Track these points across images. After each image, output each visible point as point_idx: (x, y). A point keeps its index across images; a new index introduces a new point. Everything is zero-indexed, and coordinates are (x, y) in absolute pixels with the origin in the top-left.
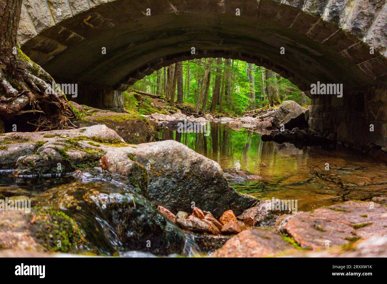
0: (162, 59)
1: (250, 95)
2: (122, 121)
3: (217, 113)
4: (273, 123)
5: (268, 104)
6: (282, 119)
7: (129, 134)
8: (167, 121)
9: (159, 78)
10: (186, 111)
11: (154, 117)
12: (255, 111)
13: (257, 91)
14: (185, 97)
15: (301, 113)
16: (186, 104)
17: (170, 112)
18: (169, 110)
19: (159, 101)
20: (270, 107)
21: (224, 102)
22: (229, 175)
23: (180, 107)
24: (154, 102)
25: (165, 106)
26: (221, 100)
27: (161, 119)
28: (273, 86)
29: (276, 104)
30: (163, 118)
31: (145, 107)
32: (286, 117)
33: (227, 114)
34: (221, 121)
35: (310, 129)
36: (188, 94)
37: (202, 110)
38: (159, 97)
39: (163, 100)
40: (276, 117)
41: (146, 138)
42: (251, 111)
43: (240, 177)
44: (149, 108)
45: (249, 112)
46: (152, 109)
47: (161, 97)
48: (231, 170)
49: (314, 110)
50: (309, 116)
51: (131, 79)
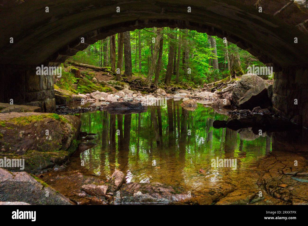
0: (96, 32)
1: (211, 62)
2: (27, 124)
3: (173, 84)
4: (231, 101)
5: (229, 75)
6: (242, 96)
7: (38, 138)
8: (108, 102)
9: (106, 45)
10: (136, 85)
11: (94, 97)
12: (214, 84)
13: (220, 57)
14: (135, 67)
15: (264, 89)
16: (136, 76)
17: (116, 88)
18: (115, 86)
19: (103, 75)
20: (231, 79)
21: (181, 71)
22: (150, 197)
23: (129, 81)
24: (97, 77)
25: (109, 81)
26: (178, 69)
27: (102, 98)
28: (234, 55)
29: (238, 75)
30: (104, 97)
31: (86, 84)
32: (246, 93)
33: (184, 85)
34: (173, 98)
35: (274, 108)
36: (140, 62)
37: (154, 82)
38: (103, 70)
39: (108, 74)
40: (235, 94)
41: (61, 141)
42: (210, 84)
43: (164, 199)
44: (90, 84)
45: (207, 85)
46: (94, 85)
47: (106, 70)
48: (154, 188)
49: (277, 86)
50: (272, 92)
51: (60, 56)
